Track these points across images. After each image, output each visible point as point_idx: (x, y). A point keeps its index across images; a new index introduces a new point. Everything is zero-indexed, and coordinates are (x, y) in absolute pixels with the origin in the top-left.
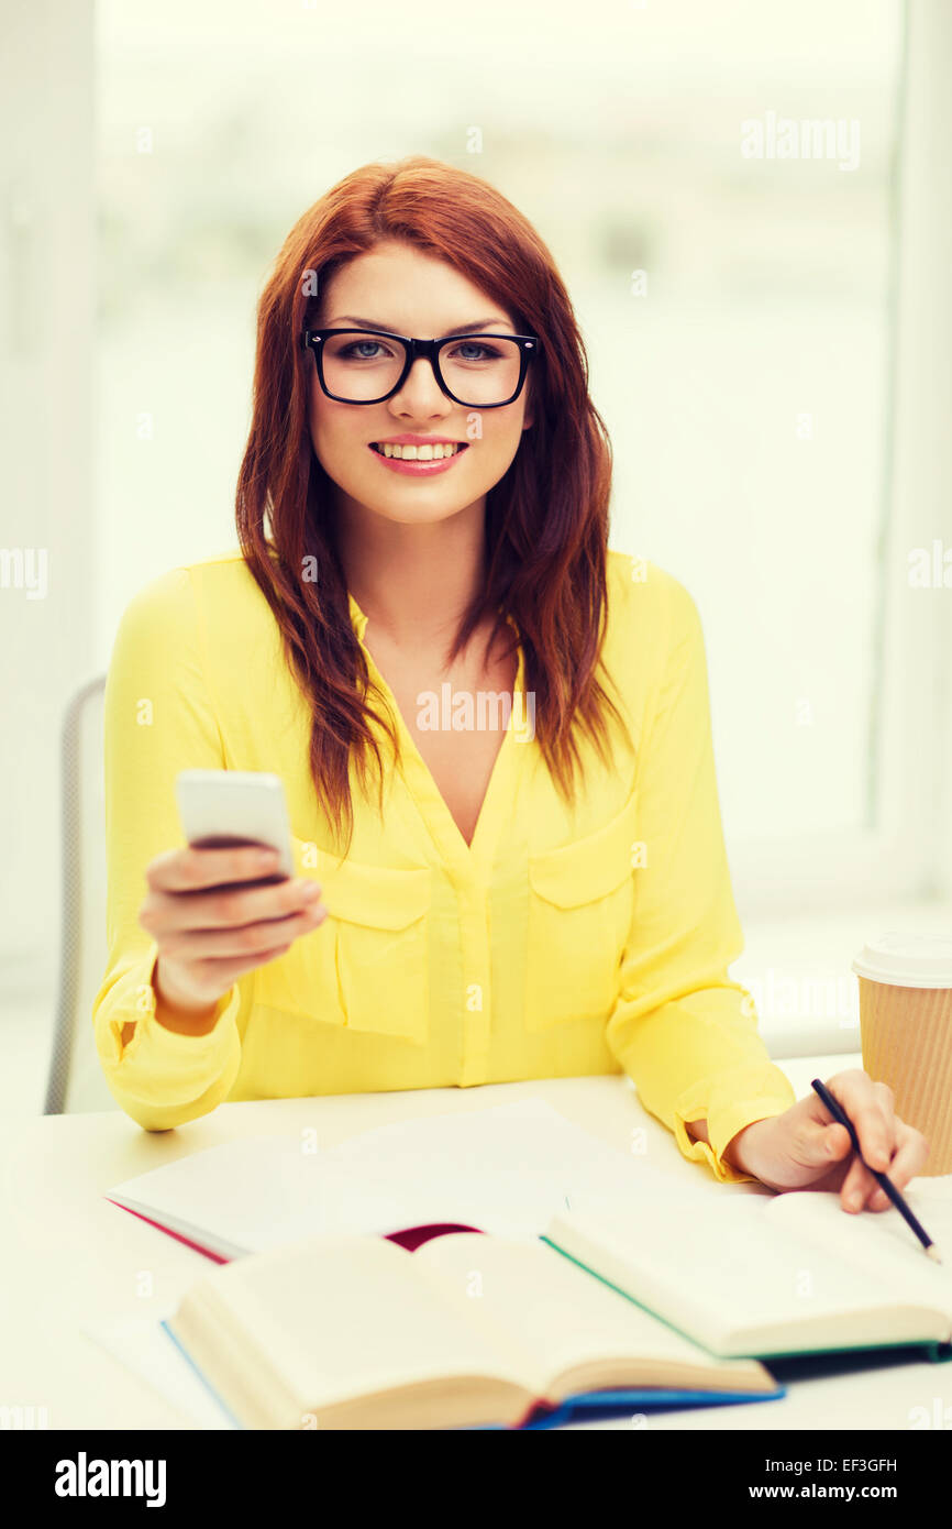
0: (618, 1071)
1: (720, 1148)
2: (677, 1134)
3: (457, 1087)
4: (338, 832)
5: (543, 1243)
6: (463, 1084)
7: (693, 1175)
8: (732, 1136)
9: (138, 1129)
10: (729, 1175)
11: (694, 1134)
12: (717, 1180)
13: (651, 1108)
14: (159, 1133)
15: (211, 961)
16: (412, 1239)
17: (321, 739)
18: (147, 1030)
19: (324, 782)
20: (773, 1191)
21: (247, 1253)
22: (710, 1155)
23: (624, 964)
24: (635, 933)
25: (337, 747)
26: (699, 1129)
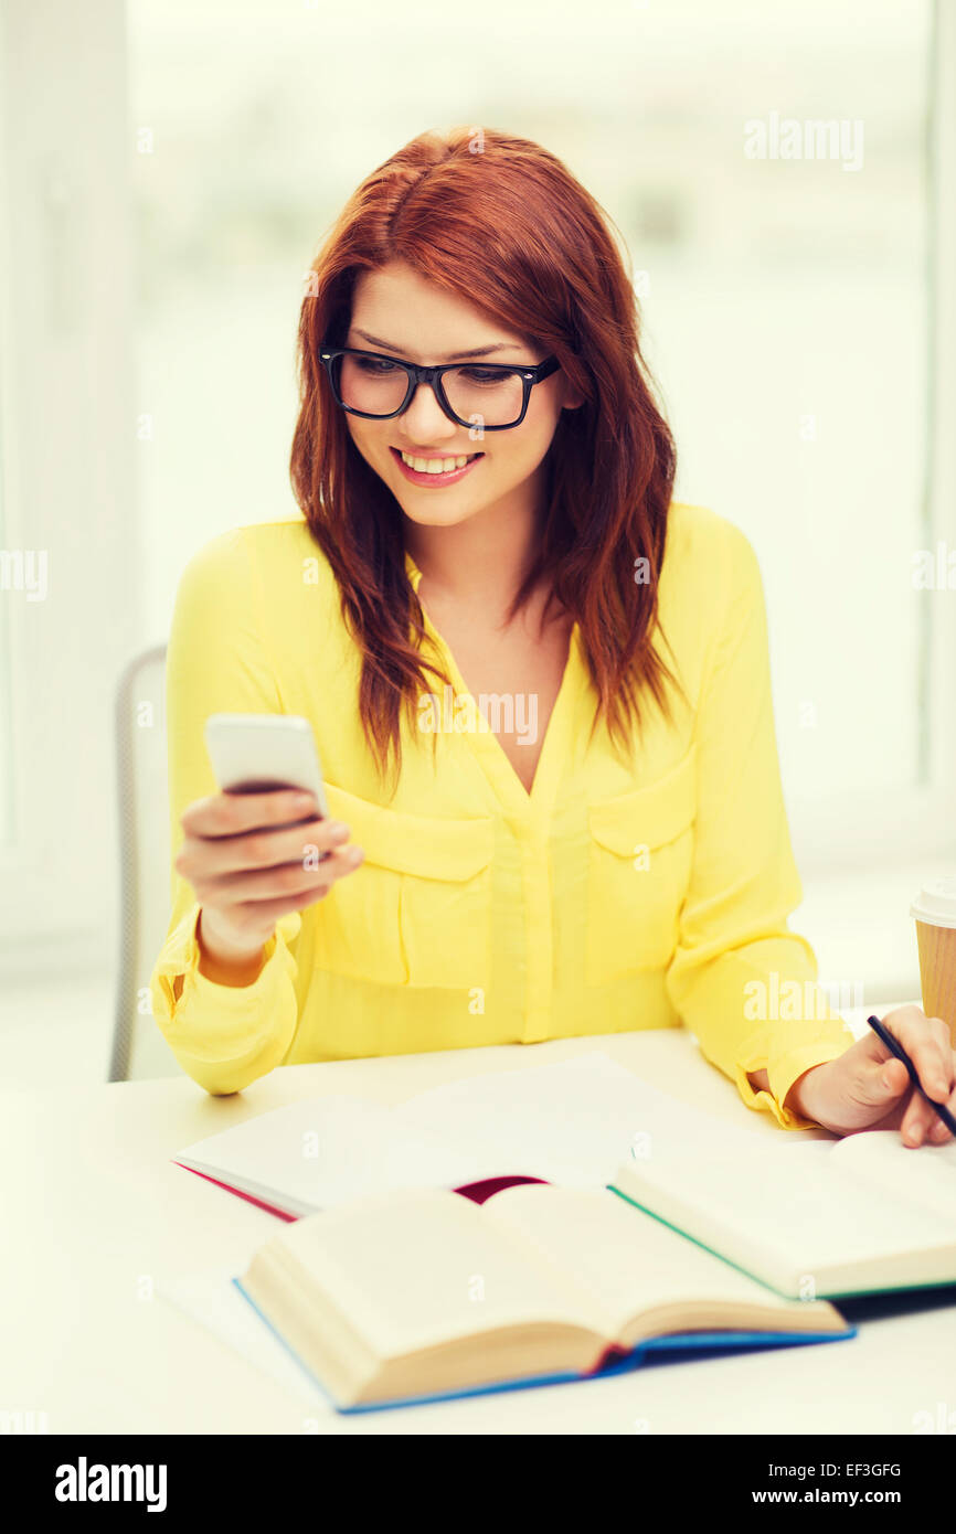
0: (678, 1024)
1: (782, 1096)
2: (739, 1084)
3: (520, 1043)
4: (385, 771)
5: (610, 1193)
6: (526, 1039)
7: (758, 1125)
8: (793, 1081)
9: (204, 1093)
10: (793, 1122)
11: (756, 1083)
12: (780, 1127)
13: (712, 1059)
14: (225, 1097)
15: (249, 904)
16: (479, 1192)
17: (370, 681)
18: (194, 984)
19: (372, 723)
20: (836, 1135)
21: (317, 1210)
22: (772, 1103)
23: (684, 914)
24: (694, 886)
25: (388, 690)
26: (760, 1079)
